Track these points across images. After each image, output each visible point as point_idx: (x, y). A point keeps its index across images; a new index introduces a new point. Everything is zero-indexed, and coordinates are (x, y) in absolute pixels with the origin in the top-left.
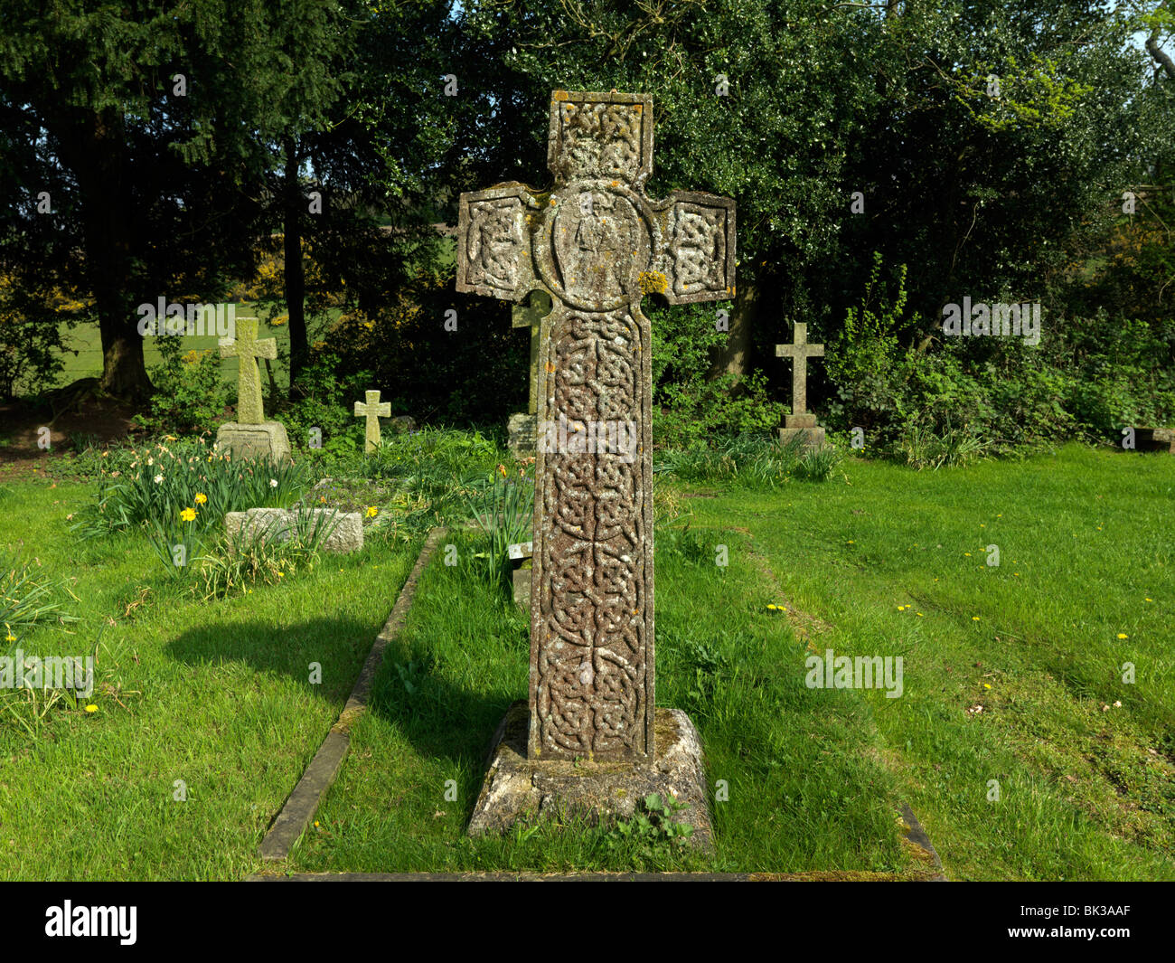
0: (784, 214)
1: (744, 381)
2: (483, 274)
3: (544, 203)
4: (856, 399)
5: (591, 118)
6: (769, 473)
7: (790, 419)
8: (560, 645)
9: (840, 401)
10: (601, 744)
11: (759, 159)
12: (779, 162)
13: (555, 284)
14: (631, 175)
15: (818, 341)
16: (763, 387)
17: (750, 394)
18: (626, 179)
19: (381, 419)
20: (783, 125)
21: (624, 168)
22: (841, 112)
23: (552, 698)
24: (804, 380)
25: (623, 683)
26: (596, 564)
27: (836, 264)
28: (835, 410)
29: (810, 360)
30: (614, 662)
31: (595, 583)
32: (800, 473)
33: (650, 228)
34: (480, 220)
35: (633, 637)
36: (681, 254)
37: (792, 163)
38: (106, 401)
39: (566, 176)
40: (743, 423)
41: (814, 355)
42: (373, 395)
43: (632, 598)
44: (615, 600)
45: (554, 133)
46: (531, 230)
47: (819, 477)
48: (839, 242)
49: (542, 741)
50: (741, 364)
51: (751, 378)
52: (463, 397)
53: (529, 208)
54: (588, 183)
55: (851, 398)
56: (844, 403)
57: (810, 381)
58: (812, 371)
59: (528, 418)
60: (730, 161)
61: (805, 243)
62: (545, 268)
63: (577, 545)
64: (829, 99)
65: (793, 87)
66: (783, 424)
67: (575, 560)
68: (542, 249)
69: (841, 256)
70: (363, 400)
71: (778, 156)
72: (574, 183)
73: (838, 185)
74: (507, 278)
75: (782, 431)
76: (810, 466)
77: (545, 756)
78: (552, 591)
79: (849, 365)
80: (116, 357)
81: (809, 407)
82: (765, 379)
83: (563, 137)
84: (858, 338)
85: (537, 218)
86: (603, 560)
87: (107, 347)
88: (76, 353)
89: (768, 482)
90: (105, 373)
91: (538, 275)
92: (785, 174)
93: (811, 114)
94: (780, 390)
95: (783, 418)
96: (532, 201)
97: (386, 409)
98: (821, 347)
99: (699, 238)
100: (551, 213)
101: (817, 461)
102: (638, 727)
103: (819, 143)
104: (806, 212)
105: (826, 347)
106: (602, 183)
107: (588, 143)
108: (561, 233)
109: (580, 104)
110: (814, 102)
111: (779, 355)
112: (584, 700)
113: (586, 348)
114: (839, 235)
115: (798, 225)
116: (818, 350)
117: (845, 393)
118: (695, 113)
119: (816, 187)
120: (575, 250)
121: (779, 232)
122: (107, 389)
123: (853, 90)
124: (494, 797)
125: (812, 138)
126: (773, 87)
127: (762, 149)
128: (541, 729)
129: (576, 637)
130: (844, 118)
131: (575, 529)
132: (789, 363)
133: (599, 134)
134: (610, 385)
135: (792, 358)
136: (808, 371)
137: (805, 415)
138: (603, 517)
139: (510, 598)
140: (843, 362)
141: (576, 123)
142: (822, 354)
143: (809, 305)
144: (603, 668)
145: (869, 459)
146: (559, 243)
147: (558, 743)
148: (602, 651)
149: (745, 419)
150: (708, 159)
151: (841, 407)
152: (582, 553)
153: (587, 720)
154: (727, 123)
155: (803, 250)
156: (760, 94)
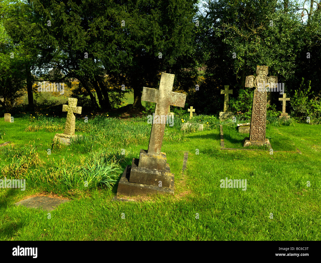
0: (281, 70)
1: (270, 106)
2: (248, 85)
3: (256, 77)
4: (297, 110)
5: (261, 69)
6: (277, 124)
7: (282, 114)
8: (254, 127)
9: (293, 111)
10: (259, 139)
11: (276, 59)
12: (281, 59)
13: (256, 86)
14: (266, 74)
15: (289, 97)
16: (275, 108)
17: (272, 110)
18: (265, 75)
19: (193, 112)
20: (282, 52)
21: (265, 74)
22: (295, 48)
23: (253, 133)
24: (285, 106)
25: (262, 132)
26: (259, 117)
27: (293, 80)
28: (293, 113)
29: (287, 102)
30: (261, 129)
31: (259, 120)
32: (284, 124)
33: (267, 80)
34: (248, 79)
35: (263, 126)
36: (271, 83)
37: (283, 59)
38: (135, 108)
39: (258, 74)
40: (270, 115)
41: (287, 100)
42: (192, 107)
43: (263, 121)
44: (261, 122)
45: (257, 70)
46: (254, 80)
47: (288, 125)
48: (295, 75)
49: (251, 138)
50: (270, 103)
51: (272, 106)
52: (207, 109)
53: (254, 78)
54: (261, 75)
55: (296, 110)
56: (295, 111)
57: (286, 107)
58: (287, 105)
59: (224, 113)
60: (270, 60)
61: (286, 76)
62: (255, 84)
63: (257, 115)
64: (292, 46)
65: (284, 44)
66: (280, 115)
67: (257, 117)
68: (255, 82)
69: (295, 78)
70: (190, 108)
71: (280, 58)
72: (259, 75)
73: (294, 63)
74: (251, 85)
75: (280, 116)
76: (286, 123)
77: (252, 140)
78: (254, 120)
79: (296, 103)
80: (137, 100)
81: (286, 112)
82: (275, 106)
83: (258, 71)
84: (299, 96)
85: (255, 79)
86: (260, 117)
87: (135, 98)
88: (127, 99)
89: (277, 126)
90: (134, 103)
91: (254, 85)
92: (282, 62)
93: (288, 49)
94: (279, 108)
95: (280, 114)
96: (254, 77)
97: (194, 110)
98: (289, 98)
99: (273, 81)
100: (256, 79)
101: (288, 122)
102: (263, 137)
103: (290, 55)
104: (286, 69)
105: (291, 99)
106: (262, 75)
107: (261, 71)
108: (257, 81)
109: (260, 67)
110: (289, 47)
111: (279, 100)
112: (257, 134)
113: (259, 93)
114: (294, 74)
115: (284, 72)
116: (289, 99)
117: (295, 109)
118: (263, 50)
119: (289, 64)
120: (259, 82)
121: (280, 74)
122: (134, 106)
123: (298, 44)
124: (246, 144)
125: (288, 54)
126: (280, 44)
127: (276, 56)
128: (251, 137)
129: (256, 126)
130: (296, 49)
131: (257, 113)
132: (281, 102)
133: (262, 70)
134: (262, 97)
135: (282, 101)
136: (286, 105)
137: (285, 113)
138: (260, 112)
139: (238, 131)
140: (295, 102)
141: (260, 69)
142: (290, 100)
143: (287, 89)
144: (260, 130)
145: (300, 123)
146: (257, 82)
147: (253, 139)
148: (259, 128)
149: (271, 114)
150: (265, 60)
151: (294, 112)
152: (258, 116)
153: (257, 136)
154: (269, 52)
155: (285, 78)
156: (277, 45)
